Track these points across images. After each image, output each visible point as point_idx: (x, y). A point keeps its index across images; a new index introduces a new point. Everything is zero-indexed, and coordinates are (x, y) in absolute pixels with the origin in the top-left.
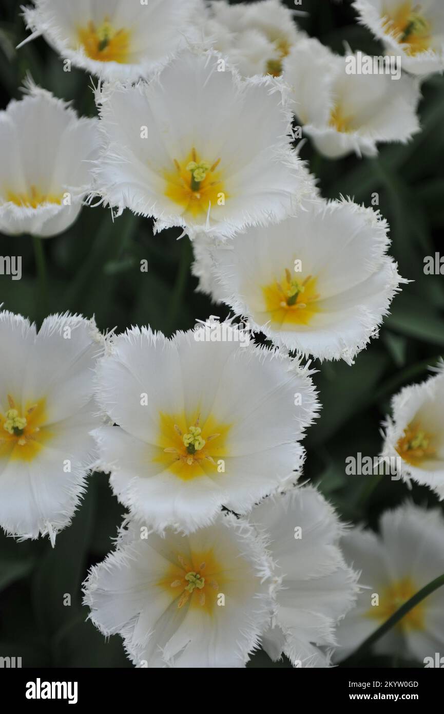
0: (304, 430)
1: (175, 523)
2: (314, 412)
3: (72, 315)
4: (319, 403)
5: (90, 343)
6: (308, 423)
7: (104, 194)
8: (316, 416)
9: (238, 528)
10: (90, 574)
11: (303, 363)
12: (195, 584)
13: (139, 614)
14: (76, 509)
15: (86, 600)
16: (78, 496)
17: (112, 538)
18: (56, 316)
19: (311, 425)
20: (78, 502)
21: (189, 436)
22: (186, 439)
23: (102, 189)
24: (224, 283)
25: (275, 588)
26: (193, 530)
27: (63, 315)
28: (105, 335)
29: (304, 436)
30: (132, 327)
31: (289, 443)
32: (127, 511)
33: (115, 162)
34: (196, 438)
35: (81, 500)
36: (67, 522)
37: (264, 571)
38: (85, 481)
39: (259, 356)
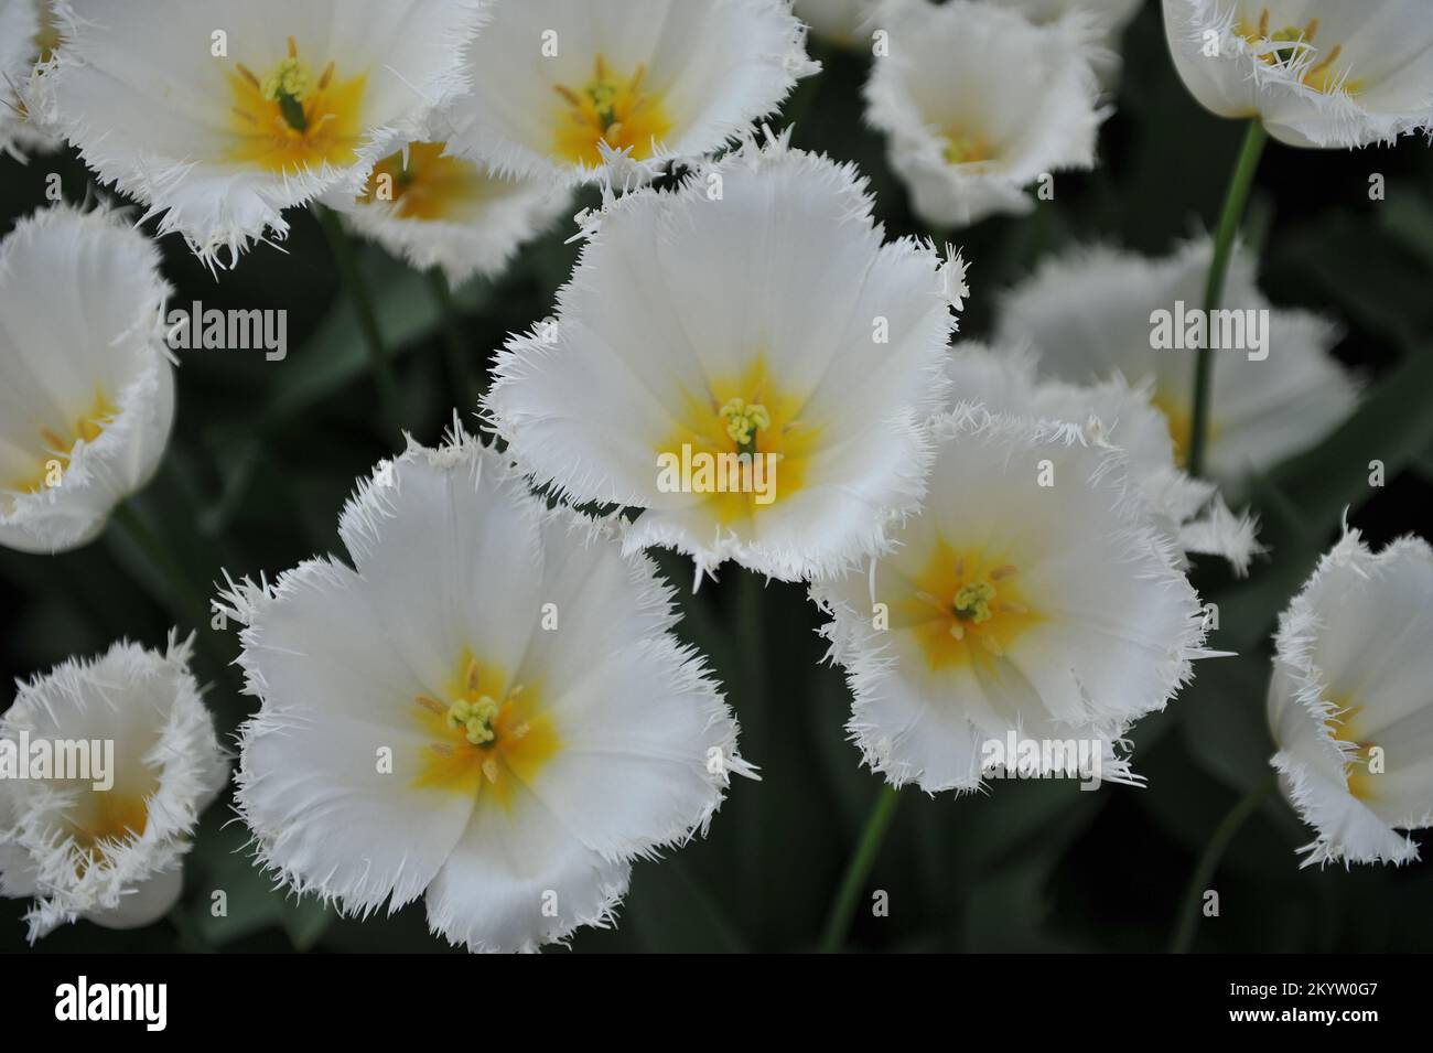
0: (872, 218)
1: (889, 514)
2: (855, 181)
3: (371, 477)
4: (844, 165)
5: (445, 480)
6: (867, 204)
7: (223, 234)
8: (864, 182)
9: (966, 423)
10: (855, 739)
11: (761, 140)
12: (984, 599)
13: (969, 721)
14: (721, 697)
15: (894, 778)
16: (702, 677)
17: (822, 662)
18: (350, 506)
19: (873, 200)
20: (713, 685)
21: (736, 421)
22: (736, 431)
23: (212, 232)
24: (524, 172)
25: (1104, 437)
26: (922, 492)
27: (358, 493)
28: (453, 443)
29: (881, 228)
30: (494, 359)
31: (873, 263)
32: (806, 584)
33: (176, 182)
34: (748, 413)
35: (712, 677)
36: (732, 728)
37: (1066, 433)
38: (685, 647)
39: (697, 198)
